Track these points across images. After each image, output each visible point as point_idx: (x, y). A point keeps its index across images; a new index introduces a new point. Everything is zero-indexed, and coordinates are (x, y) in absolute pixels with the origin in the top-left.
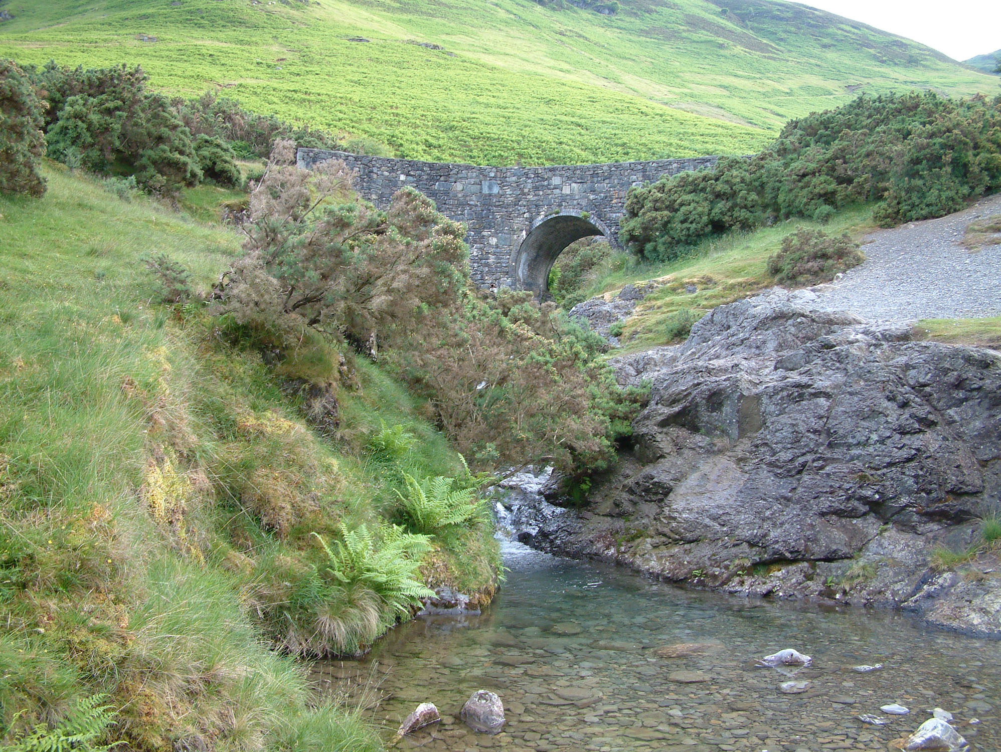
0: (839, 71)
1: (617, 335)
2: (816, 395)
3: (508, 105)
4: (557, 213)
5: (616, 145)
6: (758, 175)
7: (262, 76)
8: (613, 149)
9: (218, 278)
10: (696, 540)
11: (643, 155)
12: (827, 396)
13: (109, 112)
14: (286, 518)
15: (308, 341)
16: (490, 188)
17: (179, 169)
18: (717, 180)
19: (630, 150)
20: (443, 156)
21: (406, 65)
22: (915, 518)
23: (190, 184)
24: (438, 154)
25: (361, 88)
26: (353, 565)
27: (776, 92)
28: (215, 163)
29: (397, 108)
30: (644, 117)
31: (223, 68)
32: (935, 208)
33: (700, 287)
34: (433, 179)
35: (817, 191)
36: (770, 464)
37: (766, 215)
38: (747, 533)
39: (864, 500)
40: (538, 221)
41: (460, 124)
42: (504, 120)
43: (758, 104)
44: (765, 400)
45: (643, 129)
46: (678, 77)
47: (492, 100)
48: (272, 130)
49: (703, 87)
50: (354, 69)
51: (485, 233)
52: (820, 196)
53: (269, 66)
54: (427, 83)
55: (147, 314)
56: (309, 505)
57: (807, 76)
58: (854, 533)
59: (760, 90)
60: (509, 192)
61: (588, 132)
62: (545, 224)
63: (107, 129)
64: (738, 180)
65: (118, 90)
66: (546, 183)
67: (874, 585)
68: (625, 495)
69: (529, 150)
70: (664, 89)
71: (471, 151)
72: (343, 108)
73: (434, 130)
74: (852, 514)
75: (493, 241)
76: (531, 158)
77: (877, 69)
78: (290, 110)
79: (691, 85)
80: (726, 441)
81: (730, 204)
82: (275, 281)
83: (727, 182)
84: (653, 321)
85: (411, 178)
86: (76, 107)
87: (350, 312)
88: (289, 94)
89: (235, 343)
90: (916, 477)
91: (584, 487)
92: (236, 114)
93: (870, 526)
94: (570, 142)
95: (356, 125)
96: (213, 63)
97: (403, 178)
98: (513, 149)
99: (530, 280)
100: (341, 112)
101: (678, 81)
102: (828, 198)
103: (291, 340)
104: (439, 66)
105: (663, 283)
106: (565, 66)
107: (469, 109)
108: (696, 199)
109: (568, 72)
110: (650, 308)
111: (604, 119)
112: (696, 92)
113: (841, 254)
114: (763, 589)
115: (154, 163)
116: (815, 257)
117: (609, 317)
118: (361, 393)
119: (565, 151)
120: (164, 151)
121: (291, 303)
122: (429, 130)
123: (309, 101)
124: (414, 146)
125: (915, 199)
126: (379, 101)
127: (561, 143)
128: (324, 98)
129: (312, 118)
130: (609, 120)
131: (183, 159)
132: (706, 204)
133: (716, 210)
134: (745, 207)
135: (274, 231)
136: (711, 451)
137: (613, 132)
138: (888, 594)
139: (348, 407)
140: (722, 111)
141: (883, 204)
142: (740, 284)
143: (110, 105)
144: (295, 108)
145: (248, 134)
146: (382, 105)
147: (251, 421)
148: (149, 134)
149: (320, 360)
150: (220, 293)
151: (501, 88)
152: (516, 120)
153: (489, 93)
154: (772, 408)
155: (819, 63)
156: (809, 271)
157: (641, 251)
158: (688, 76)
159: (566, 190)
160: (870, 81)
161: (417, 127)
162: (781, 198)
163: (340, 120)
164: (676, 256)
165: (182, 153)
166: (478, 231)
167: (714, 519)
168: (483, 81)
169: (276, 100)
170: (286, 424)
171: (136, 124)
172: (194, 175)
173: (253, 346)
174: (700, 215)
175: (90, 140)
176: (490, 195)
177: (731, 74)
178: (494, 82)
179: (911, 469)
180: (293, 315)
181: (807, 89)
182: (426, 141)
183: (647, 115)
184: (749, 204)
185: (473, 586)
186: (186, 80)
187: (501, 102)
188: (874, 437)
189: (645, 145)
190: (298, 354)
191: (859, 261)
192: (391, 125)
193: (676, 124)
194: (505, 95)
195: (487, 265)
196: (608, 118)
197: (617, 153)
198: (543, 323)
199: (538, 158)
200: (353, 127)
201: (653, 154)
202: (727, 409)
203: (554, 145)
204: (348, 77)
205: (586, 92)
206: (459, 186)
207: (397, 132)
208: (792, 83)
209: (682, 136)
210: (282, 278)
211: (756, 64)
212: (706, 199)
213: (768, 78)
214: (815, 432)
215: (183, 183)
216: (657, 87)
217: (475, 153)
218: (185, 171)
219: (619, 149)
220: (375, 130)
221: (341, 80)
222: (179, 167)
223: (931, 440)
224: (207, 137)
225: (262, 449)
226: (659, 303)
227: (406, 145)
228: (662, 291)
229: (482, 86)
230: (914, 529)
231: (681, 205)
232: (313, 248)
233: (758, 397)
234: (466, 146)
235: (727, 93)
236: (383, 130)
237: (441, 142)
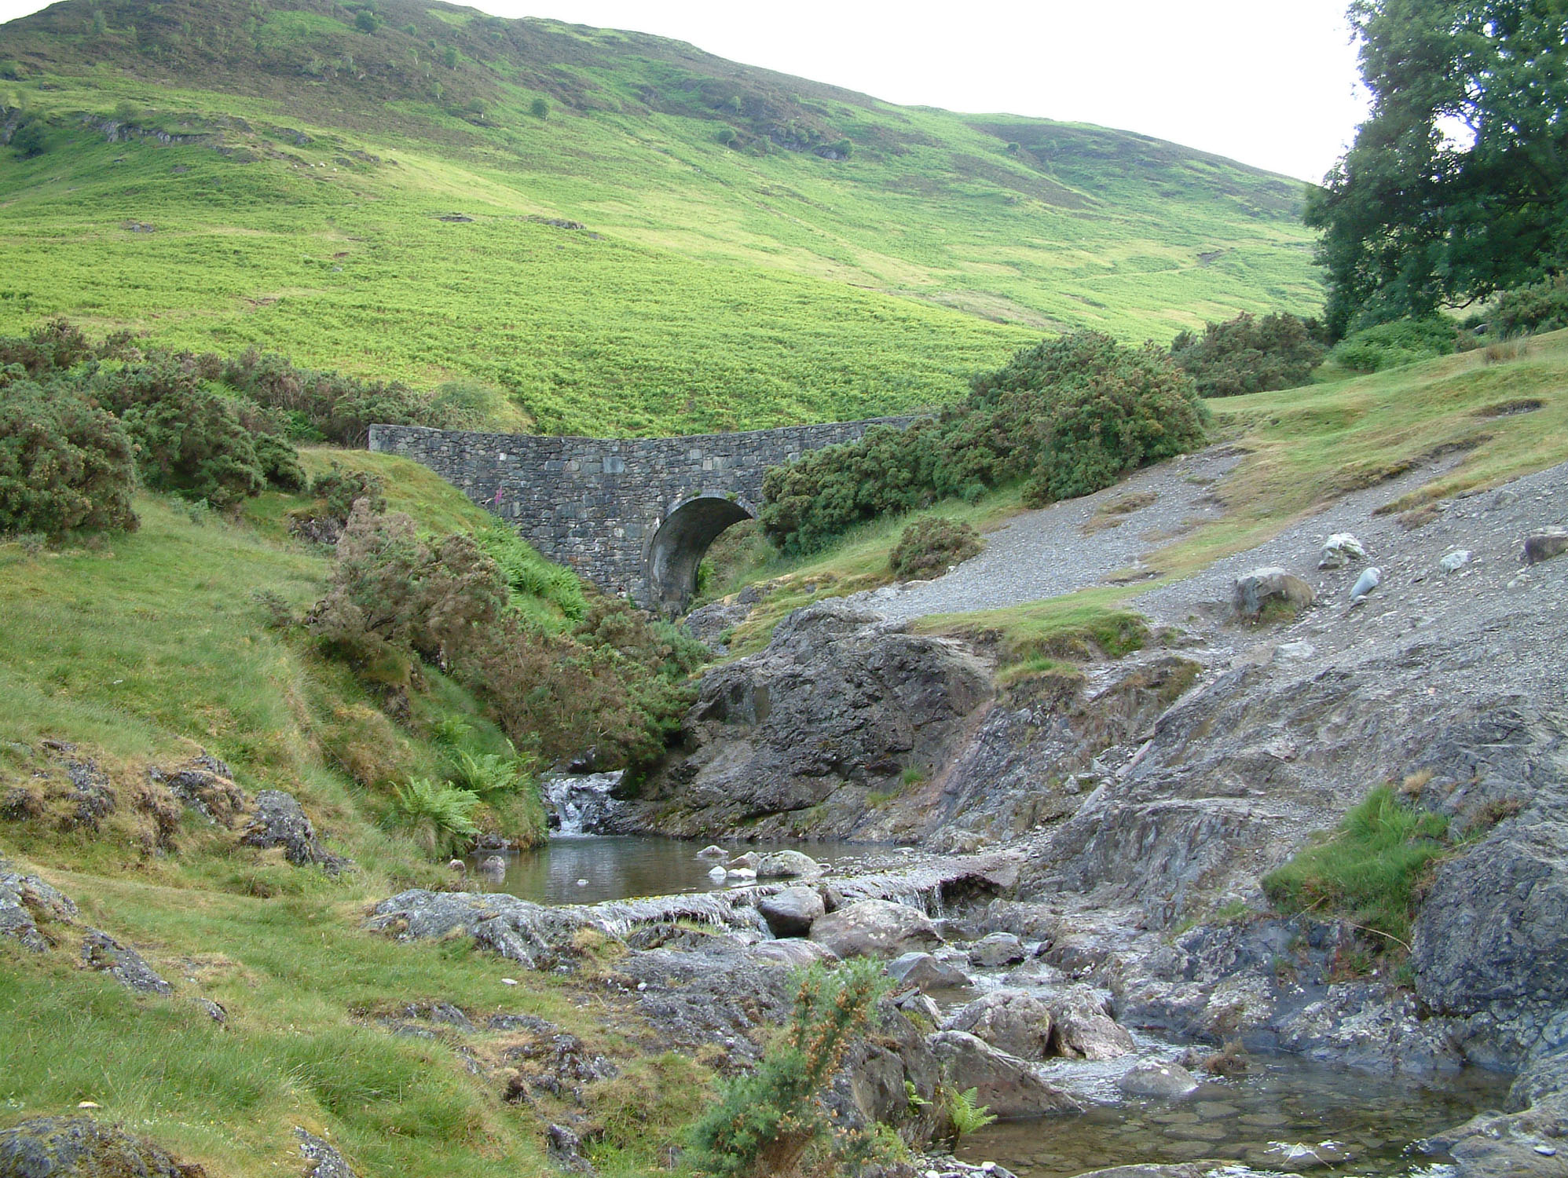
0: (1188, 231)
1: (727, 642)
2: (804, 682)
3: (678, 315)
4: (697, 494)
5: (833, 370)
6: (912, 447)
7: (313, 283)
8: (829, 376)
9: (313, 606)
10: (707, 806)
11: (872, 383)
12: (812, 682)
13: (165, 422)
14: (372, 774)
15: (384, 653)
16: (613, 466)
17: (242, 480)
18: (864, 456)
19: (853, 377)
20: (581, 398)
21: (527, 257)
22: (865, 773)
23: (253, 494)
24: (573, 395)
25: (459, 297)
26: (419, 803)
27: (1092, 268)
28: (277, 466)
29: (512, 327)
30: (878, 325)
31: (255, 273)
32: (1081, 485)
33: (820, 585)
34: (541, 457)
35: (970, 466)
36: (774, 742)
37: (920, 496)
38: (739, 794)
39: (825, 761)
40: (675, 506)
41: (604, 348)
42: (670, 339)
43: (1063, 288)
44: (771, 690)
45: (874, 343)
46: (943, 251)
47: (654, 308)
48: (335, 395)
49: (981, 266)
50: (450, 265)
51: (609, 523)
52: (975, 472)
53: (322, 266)
54: (558, 284)
55: (265, 637)
56: (388, 767)
57: (1139, 242)
58: (819, 788)
59: (1068, 266)
60: (636, 470)
61: (792, 352)
62: (684, 508)
63: (165, 441)
64: (887, 455)
65: (174, 396)
66: (682, 458)
67: (825, 823)
68: (668, 781)
69: (706, 384)
70: (922, 271)
71: (621, 388)
72: (434, 330)
73: (567, 358)
74: (817, 773)
75: (620, 533)
76: (708, 394)
77: (1244, 226)
78: (356, 338)
79: (961, 264)
80: (748, 728)
81: (879, 484)
82: (358, 609)
83: (875, 458)
84: (763, 625)
85: (513, 457)
86: (135, 421)
87: (414, 629)
88: (354, 312)
89: (328, 656)
90: (863, 740)
91: (640, 779)
92: (288, 376)
93: (833, 782)
94: (766, 369)
95: (453, 356)
96: (240, 264)
97: (503, 457)
98: (682, 382)
99: (670, 579)
100: (430, 337)
101: (944, 258)
102: (984, 475)
103: (371, 652)
104: (576, 254)
105: (784, 583)
106: (771, 243)
107: (620, 323)
108: (841, 479)
109: (775, 252)
110: (765, 612)
111: (819, 330)
112: (969, 275)
113: (958, 544)
114: (748, 835)
115: (216, 474)
116: (933, 548)
117: (721, 623)
118: (429, 695)
119: (759, 382)
120: (226, 461)
121: (370, 625)
122: (559, 359)
123: (384, 322)
124: (539, 384)
125: (1063, 476)
126: (485, 317)
127: (752, 370)
128: (405, 315)
129: (388, 348)
130: (825, 331)
131: (246, 468)
132: (851, 485)
133: (863, 492)
134: (897, 487)
135: (355, 569)
136: (736, 738)
137: (830, 350)
138: (835, 830)
139: (417, 703)
140: (1008, 303)
141: (1031, 482)
142: (859, 581)
143: (167, 414)
144: (362, 334)
145: (305, 400)
146: (490, 324)
147: (344, 711)
148: (208, 442)
149: (394, 667)
150: (316, 617)
151: (668, 287)
152: (688, 338)
153: (650, 297)
154: (776, 696)
155: (1157, 221)
156: (925, 564)
157: (780, 542)
158: (958, 250)
159: (708, 466)
160: (1235, 245)
161: (541, 354)
162: (936, 475)
163: (429, 349)
164: (820, 548)
165: (244, 462)
166: (600, 522)
167: (720, 787)
168: (642, 277)
169: (335, 322)
170: (370, 712)
171: (196, 434)
172: (258, 485)
173: (343, 658)
174: (844, 499)
175: (150, 455)
176: (613, 475)
177: (1024, 245)
178: (657, 278)
179: (860, 735)
180: (372, 634)
181: (1140, 261)
182: (556, 375)
183: (883, 321)
184: (901, 483)
185: (514, 833)
186: (204, 296)
187: (666, 310)
188: (836, 712)
189: (875, 368)
190: (376, 663)
191: (976, 551)
192: (504, 354)
193: (924, 332)
194: (674, 298)
195: (613, 563)
196: (825, 327)
197: (835, 382)
198: (637, 633)
199: (719, 395)
200: (448, 359)
201: (888, 381)
202: (746, 700)
203: (742, 374)
204: (442, 280)
205: (795, 287)
206: (574, 465)
207: (512, 365)
208: (1117, 254)
209: (930, 351)
210: (362, 605)
211: (1061, 227)
212: (852, 479)
213: (1081, 248)
214: (801, 712)
215: (244, 492)
216: (912, 268)
217: (627, 391)
218: (249, 482)
219: (838, 376)
220: (480, 362)
221: (431, 285)
222: (242, 479)
223: (875, 712)
224: (267, 436)
225: (353, 728)
226: (774, 605)
227: (526, 382)
228: (780, 592)
229: (640, 285)
230: (863, 782)
231: (824, 487)
232: (386, 583)
233: (766, 687)
234: (613, 381)
235: (1017, 274)
236: (492, 362)
237: (577, 376)
